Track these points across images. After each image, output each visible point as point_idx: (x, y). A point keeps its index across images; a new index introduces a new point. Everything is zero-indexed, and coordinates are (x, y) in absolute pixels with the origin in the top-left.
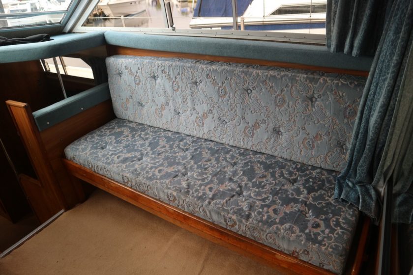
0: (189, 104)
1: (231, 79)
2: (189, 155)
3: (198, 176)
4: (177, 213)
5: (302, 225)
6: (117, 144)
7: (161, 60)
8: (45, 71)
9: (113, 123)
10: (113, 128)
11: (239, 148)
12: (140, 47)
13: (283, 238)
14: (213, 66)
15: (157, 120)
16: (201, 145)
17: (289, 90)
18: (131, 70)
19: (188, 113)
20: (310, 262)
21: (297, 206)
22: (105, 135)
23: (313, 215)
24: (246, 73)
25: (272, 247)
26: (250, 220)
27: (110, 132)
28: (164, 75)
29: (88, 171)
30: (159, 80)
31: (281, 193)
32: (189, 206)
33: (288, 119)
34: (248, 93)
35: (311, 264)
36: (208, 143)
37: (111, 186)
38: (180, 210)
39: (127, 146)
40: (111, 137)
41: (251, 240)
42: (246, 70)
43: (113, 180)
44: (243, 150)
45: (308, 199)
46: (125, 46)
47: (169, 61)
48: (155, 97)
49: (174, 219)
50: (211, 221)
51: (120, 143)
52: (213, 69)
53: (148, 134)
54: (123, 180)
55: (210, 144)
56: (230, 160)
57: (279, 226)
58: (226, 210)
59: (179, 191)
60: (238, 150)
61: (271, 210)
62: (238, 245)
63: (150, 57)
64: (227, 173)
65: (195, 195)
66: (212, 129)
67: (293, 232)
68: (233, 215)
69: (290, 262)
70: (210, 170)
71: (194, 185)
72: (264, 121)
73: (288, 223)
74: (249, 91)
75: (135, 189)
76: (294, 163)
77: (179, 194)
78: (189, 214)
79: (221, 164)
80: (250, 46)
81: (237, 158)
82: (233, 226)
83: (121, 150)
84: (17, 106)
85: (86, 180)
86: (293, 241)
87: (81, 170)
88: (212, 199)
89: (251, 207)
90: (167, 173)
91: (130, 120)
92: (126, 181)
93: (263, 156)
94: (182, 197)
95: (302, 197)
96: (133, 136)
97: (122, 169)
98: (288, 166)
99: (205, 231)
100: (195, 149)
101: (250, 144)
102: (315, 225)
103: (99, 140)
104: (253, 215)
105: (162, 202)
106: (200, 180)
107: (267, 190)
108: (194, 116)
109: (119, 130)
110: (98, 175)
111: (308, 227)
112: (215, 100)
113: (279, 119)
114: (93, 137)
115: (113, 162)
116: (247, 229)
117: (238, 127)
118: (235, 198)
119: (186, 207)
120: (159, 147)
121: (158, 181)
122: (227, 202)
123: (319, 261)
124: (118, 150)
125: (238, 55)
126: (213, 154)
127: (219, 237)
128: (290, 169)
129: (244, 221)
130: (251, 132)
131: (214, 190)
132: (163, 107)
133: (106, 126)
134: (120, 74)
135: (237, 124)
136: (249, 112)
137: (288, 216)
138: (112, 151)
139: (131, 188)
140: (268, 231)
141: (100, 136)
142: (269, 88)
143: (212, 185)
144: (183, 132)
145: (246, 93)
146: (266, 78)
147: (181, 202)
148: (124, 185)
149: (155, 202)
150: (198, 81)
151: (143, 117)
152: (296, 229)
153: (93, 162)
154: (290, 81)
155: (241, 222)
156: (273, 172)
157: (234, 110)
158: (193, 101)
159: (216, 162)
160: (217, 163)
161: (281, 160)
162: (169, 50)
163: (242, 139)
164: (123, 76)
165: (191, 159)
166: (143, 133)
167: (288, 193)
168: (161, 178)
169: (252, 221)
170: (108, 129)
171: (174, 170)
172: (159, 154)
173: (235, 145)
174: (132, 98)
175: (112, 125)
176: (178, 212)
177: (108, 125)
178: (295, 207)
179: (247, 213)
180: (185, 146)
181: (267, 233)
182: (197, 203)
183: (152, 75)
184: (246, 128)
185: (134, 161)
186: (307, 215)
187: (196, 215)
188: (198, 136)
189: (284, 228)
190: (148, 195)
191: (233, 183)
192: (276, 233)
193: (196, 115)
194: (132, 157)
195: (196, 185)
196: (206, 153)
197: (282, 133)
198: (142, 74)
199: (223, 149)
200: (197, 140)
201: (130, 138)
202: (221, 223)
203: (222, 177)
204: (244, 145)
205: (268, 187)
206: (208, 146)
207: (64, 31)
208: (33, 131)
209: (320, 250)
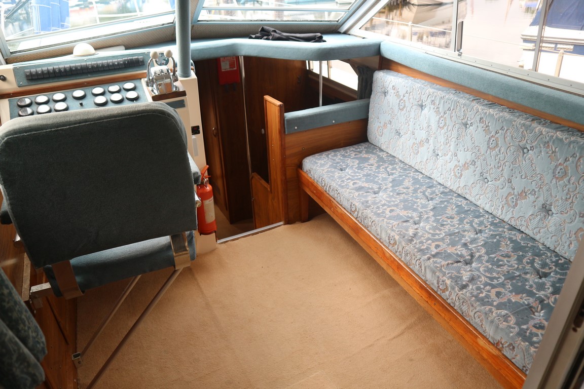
0: (452, 148)
1: (507, 130)
2: (431, 204)
3: (430, 229)
4: (392, 259)
5: (522, 319)
6: (358, 170)
7: (435, 88)
8: (308, 68)
9: (362, 147)
10: (360, 152)
11: (494, 217)
12: (415, 68)
13: (492, 322)
14: (491, 110)
15: (411, 157)
16: (451, 199)
17: (575, 162)
18: (398, 92)
19: (448, 158)
20: (513, 361)
21: (529, 299)
22: (349, 156)
23: (543, 316)
24: (527, 128)
25: (478, 328)
26: (465, 290)
27: (355, 155)
28: (432, 107)
29: (320, 188)
30: (426, 110)
31: (518, 280)
32: (406, 255)
33: (564, 198)
34: (523, 152)
35: (512, 362)
36: (460, 199)
37: (337, 211)
38: (397, 257)
39: (368, 175)
40: (354, 160)
41: (457, 313)
42: (528, 123)
43: (341, 205)
44: (498, 220)
45: (548, 298)
46: (400, 62)
47: (443, 91)
48: (416, 129)
49: (388, 264)
50: (424, 278)
51: (362, 169)
52: (490, 113)
53: (396, 169)
54: (351, 208)
55: (461, 201)
56: (475, 226)
57: (494, 309)
58: (443, 271)
59: (402, 237)
60: (492, 218)
61: (494, 291)
62: (443, 315)
63: (423, 82)
64: (465, 237)
65: (417, 246)
66: (469, 184)
67: (506, 321)
68: (448, 279)
69: (490, 352)
70: (447, 228)
71: (421, 237)
72: (533, 192)
73: (506, 310)
74: (525, 150)
75: (360, 221)
76: (557, 255)
77: (401, 239)
78: (404, 264)
79: (463, 227)
80: (543, 95)
81: (486, 227)
82: (444, 291)
83: (359, 177)
84: (273, 103)
85: (315, 198)
86: (502, 329)
87: (312, 185)
88: (434, 256)
89: (472, 279)
90: (398, 215)
91: (382, 148)
92: (353, 209)
93: (521, 235)
94: (403, 244)
95: (541, 294)
96: (378, 167)
97: (353, 197)
98: (547, 256)
99: (415, 289)
100: (441, 202)
101: (509, 215)
102: (538, 326)
103: (341, 160)
104: (471, 287)
105: (382, 243)
106: (430, 233)
107: (502, 271)
108: (454, 163)
109: (366, 156)
110: (328, 195)
111: (528, 323)
112: (483, 150)
113: (553, 195)
114: (335, 155)
115: (347, 186)
116: (457, 298)
117: (500, 191)
118: (459, 264)
119: (403, 255)
120: (403, 186)
121: (385, 220)
122: (448, 264)
123: (523, 362)
124: (357, 176)
125: (526, 103)
126: (458, 213)
127: (426, 299)
128: (547, 260)
129: (457, 289)
130: (514, 200)
131: (440, 249)
132: (421, 143)
133: (354, 148)
134: (385, 93)
135: (501, 187)
136: (519, 176)
137: (511, 305)
138: (350, 175)
139: (356, 219)
140: (478, 308)
141: (343, 156)
142: (550, 152)
143: (441, 243)
144: (436, 179)
145: (521, 151)
146: (550, 140)
147: (400, 249)
148: (351, 214)
149: (374, 240)
150: (469, 122)
151: (397, 148)
152: (513, 320)
153: (327, 180)
154: (579, 151)
155: (453, 288)
156: (522, 255)
157: (501, 169)
158: (457, 145)
159: (458, 222)
160: (459, 224)
161: (541, 247)
162: (446, 78)
163: (501, 207)
164: (388, 97)
165: (431, 210)
166: (391, 167)
167: (527, 283)
168: (390, 218)
169: (466, 292)
170: (355, 151)
171: (407, 215)
172: (398, 194)
173: (490, 212)
174: (391, 124)
175: (360, 148)
176: (394, 259)
177: (356, 147)
178: (525, 300)
179: (464, 283)
180: (431, 194)
181: (476, 311)
182: (416, 254)
183: (420, 103)
184: (509, 194)
185: (369, 192)
186: (536, 314)
187: (411, 267)
188: (451, 188)
189: (498, 313)
190: (370, 232)
191: (466, 249)
192: (486, 314)
193: (456, 163)
194: (369, 188)
195: (423, 237)
196: (452, 209)
197: (553, 213)
198: (409, 99)
199: (474, 211)
200: (449, 192)
201: (374, 168)
202: (433, 284)
203: (457, 239)
204: (502, 214)
205: (505, 268)
206: (458, 202)
207: (339, 30)
208: (280, 132)
209: (527, 350)
